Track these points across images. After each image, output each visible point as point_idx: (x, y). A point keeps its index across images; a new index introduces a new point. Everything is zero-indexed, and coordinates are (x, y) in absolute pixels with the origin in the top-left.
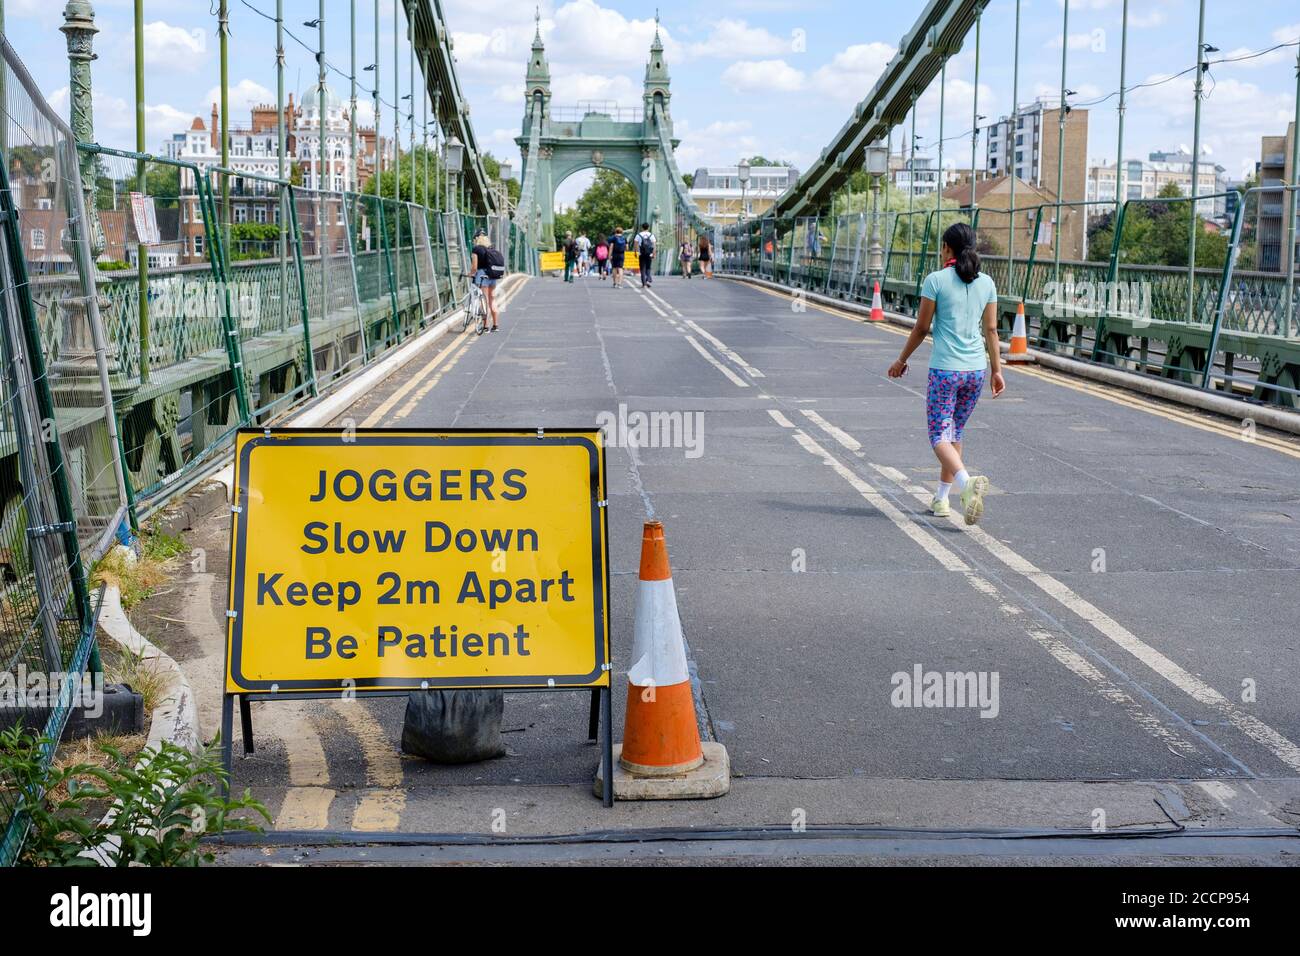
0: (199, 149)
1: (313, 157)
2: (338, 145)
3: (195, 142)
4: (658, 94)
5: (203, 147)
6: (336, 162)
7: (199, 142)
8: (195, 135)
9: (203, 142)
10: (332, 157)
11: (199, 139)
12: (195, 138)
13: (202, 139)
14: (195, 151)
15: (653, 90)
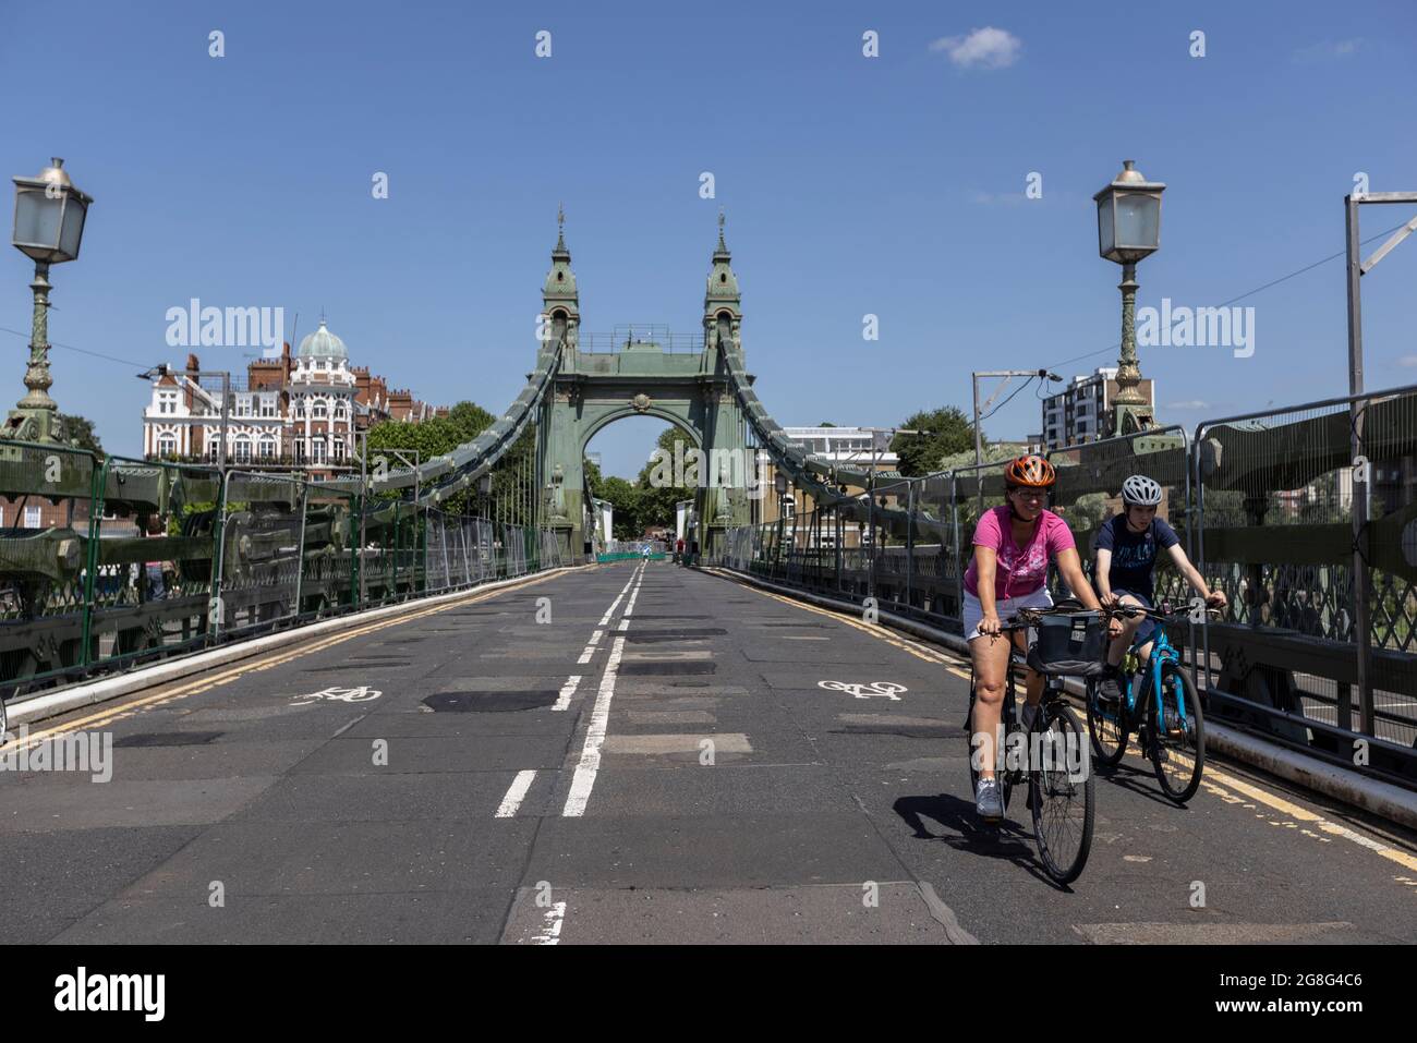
0: (168, 407)
1: (308, 416)
2: (339, 403)
3: (163, 400)
4: (724, 317)
5: (173, 406)
6: (336, 423)
7: (168, 400)
8: (163, 392)
9: (173, 400)
10: (331, 417)
11: (168, 396)
12: (163, 396)
13: (173, 396)
14: (163, 410)
15: (714, 310)
